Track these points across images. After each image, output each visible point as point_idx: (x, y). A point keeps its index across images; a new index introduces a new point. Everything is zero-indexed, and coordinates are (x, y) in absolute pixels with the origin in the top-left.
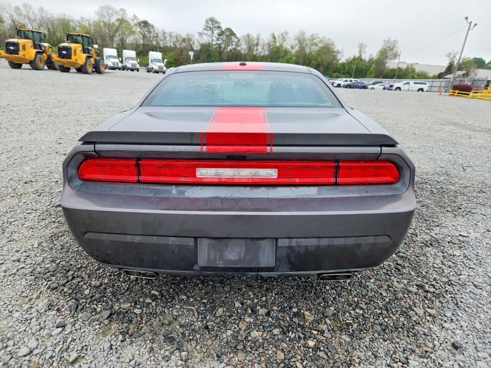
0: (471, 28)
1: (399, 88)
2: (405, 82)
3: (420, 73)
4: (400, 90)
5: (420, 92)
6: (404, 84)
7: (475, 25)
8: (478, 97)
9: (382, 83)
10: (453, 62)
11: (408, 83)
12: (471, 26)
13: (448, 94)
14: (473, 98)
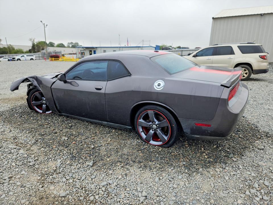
0: (45, 27)
1: (19, 59)
2: (21, 55)
3: (18, 50)
4: (20, 60)
5: (32, 60)
6: (21, 57)
7: (47, 25)
8: (65, 60)
9: (3, 57)
10: (34, 43)
11: (23, 56)
12: (45, 26)
13: (49, 60)
14: (62, 61)
